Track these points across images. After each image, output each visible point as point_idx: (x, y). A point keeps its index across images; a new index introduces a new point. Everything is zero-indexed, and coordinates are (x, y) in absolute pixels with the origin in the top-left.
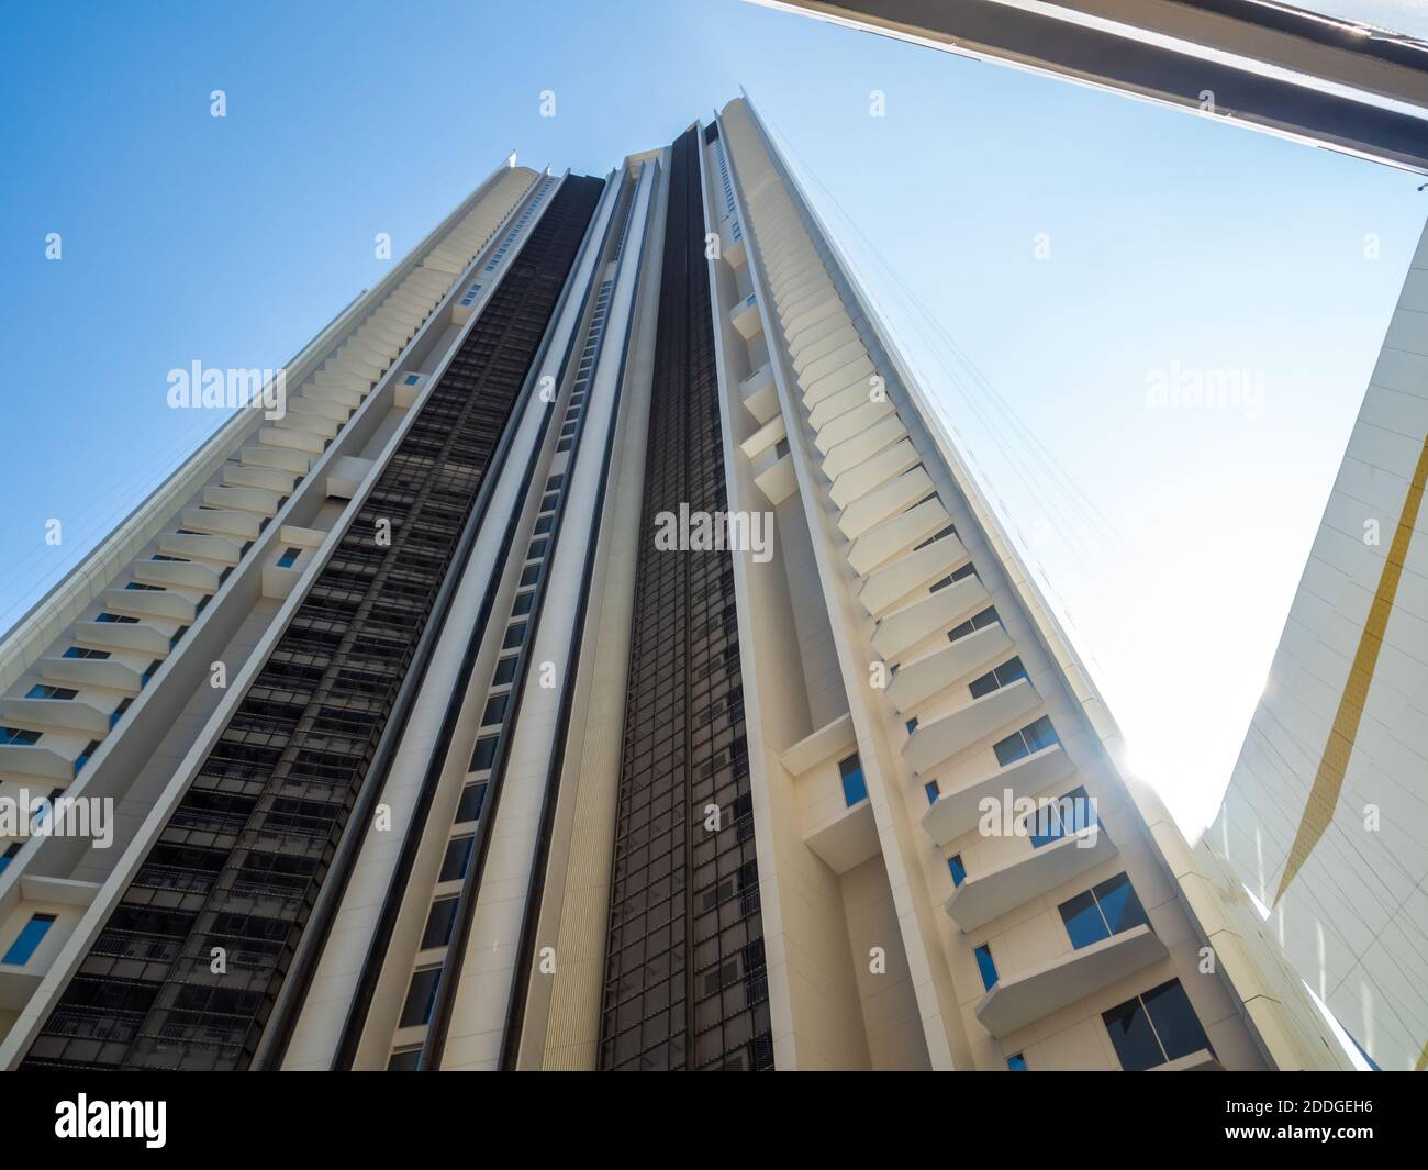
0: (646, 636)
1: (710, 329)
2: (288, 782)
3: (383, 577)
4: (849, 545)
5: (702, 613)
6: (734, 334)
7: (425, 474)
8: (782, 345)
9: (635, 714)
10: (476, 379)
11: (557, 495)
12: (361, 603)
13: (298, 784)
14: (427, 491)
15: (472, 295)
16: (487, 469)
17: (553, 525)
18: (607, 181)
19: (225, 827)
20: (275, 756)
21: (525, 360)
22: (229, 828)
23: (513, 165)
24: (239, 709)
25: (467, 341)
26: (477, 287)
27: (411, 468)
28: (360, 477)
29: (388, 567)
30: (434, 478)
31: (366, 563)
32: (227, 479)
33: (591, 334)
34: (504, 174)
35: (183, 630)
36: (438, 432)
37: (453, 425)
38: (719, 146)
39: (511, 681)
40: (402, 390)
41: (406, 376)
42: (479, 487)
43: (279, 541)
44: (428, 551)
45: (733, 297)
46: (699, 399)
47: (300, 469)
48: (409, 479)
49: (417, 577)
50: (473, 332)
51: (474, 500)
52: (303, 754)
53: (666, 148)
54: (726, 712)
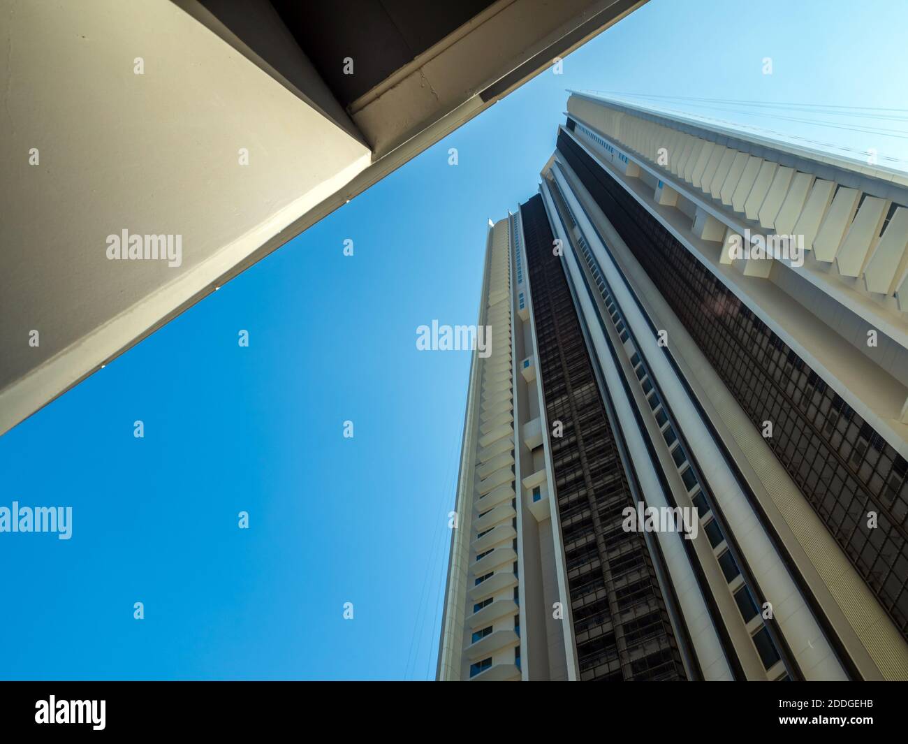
0: (753, 406)
1: (651, 217)
2: (622, 613)
3: (587, 473)
4: (834, 266)
5: (759, 351)
6: (667, 210)
7: (567, 405)
8: (697, 192)
9: (784, 454)
10: (555, 339)
11: (641, 366)
12: (587, 494)
13: (628, 611)
14: (575, 413)
15: (522, 301)
16: (595, 379)
17: (652, 383)
18: (541, 193)
19: (609, 657)
20: (605, 603)
21: (571, 311)
22: (612, 656)
23: (493, 225)
24: (570, 589)
25: (537, 325)
26: (521, 295)
27: (559, 407)
28: (539, 430)
29: (586, 465)
30: (573, 403)
31: (574, 471)
32: (482, 476)
33: (593, 271)
34: (492, 233)
35: (515, 541)
36: (558, 379)
37: (562, 371)
38: (580, 128)
39: (696, 483)
40: (526, 372)
41: (522, 364)
42: (599, 391)
43: (526, 489)
44: (599, 443)
45: (650, 191)
46: (675, 257)
47: (508, 446)
48: (562, 413)
49: (604, 461)
50: (536, 317)
51: (601, 399)
52: (618, 593)
53: (555, 152)
54: (815, 390)
